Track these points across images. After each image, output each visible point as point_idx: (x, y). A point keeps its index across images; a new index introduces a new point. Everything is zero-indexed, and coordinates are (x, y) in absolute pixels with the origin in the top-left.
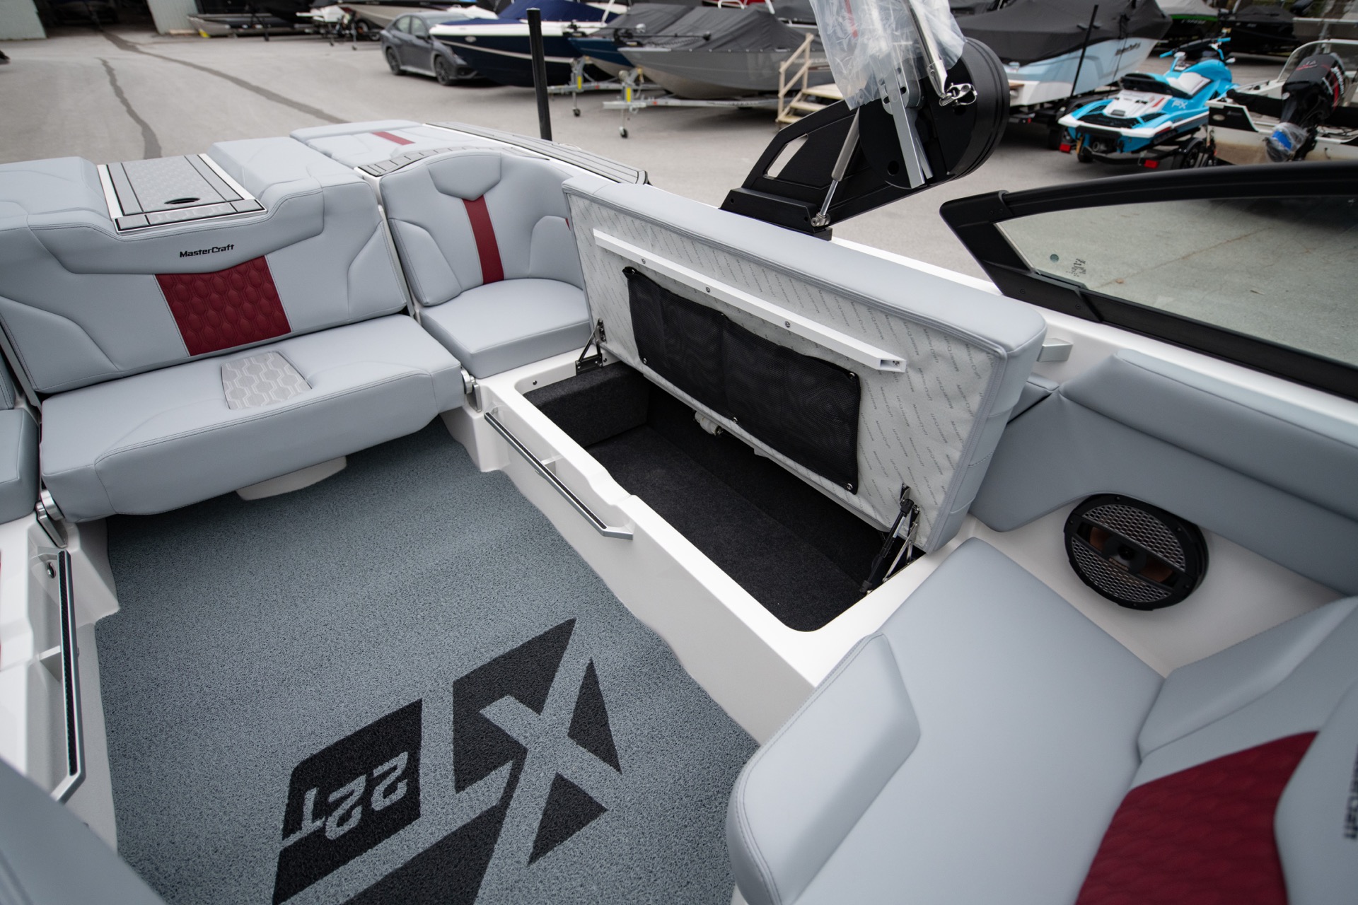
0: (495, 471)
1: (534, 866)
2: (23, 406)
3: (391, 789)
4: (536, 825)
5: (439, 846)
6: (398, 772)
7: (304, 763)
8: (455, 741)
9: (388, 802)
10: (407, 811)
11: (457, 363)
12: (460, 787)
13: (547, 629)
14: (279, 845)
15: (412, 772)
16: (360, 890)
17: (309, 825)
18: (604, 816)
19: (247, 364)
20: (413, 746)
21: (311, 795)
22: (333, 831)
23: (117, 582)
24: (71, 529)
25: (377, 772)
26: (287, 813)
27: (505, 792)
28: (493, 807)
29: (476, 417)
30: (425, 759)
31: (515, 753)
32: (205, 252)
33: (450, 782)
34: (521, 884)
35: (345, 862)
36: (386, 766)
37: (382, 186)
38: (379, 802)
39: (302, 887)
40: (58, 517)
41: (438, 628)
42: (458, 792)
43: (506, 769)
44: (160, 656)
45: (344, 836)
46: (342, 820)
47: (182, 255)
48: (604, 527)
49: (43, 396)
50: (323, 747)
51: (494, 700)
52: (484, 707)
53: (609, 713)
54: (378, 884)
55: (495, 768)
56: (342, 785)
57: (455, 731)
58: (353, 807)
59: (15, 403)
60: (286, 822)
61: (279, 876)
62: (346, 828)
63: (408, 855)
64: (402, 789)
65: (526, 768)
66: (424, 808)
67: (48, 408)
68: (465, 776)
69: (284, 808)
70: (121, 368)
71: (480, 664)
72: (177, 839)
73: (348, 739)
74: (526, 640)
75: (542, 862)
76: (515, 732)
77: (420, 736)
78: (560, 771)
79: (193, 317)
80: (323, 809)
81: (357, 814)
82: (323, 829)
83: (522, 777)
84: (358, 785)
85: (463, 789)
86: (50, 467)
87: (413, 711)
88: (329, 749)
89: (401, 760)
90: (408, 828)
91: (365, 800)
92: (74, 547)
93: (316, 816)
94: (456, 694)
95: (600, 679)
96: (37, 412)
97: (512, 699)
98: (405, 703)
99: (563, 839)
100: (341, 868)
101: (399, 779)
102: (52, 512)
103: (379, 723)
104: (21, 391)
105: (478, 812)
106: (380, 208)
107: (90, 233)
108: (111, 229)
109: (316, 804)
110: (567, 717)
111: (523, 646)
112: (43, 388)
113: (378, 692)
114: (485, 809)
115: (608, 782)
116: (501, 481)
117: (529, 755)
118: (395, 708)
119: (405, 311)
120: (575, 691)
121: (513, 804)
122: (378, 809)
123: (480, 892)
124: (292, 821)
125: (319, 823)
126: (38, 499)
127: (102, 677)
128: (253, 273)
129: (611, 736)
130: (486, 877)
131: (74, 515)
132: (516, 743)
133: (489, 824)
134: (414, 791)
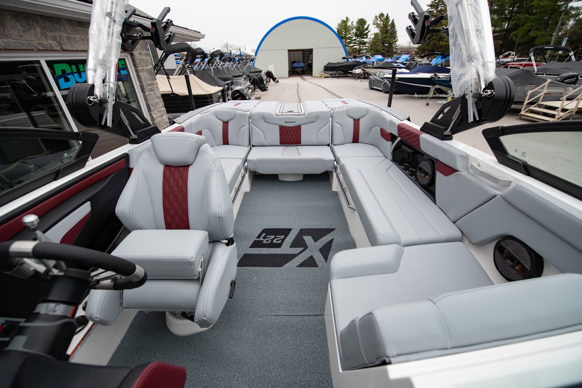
0: (335, 191)
1: (297, 268)
2: (249, 147)
3: (278, 240)
4: (302, 261)
5: (281, 254)
6: (281, 238)
7: (266, 229)
8: (294, 239)
9: (276, 242)
10: (279, 246)
11: (334, 159)
12: (291, 247)
13: (327, 228)
14: (255, 239)
15: (283, 240)
16: (264, 253)
17: (261, 239)
18: (317, 268)
19: (290, 149)
20: (286, 236)
21: (264, 234)
22: (265, 242)
23: (251, 186)
24: (248, 172)
25: (277, 236)
26: (259, 235)
27: (299, 253)
28: (295, 254)
29: (335, 174)
30: (287, 239)
31: (306, 247)
32: (290, 122)
33: (289, 245)
34: (292, 269)
35: (264, 248)
36: (279, 236)
37: (333, 112)
38: (275, 241)
39: (255, 248)
40: (246, 168)
41: (303, 217)
42: (290, 247)
43: (302, 249)
44: (252, 201)
45: (266, 244)
46: (267, 241)
47: (285, 122)
48: (349, 205)
49: (253, 146)
50: (270, 228)
51: (307, 236)
52: (304, 236)
53: (331, 250)
54: (267, 254)
55: (300, 247)
56: (270, 235)
57: (296, 237)
58: (270, 240)
59: (248, 146)
60: (258, 236)
61: (252, 244)
62: (267, 242)
63: (275, 253)
64: (280, 242)
65: (306, 251)
66: (282, 247)
67: (253, 148)
68: (293, 246)
69: (259, 234)
70: (267, 144)
71: (308, 228)
72: (241, 230)
73: (275, 229)
74: (321, 228)
75: (299, 268)
76: (308, 243)
77: (288, 235)
78: (313, 255)
79: (283, 136)
80: (264, 237)
81: (270, 241)
82: (263, 241)
83: (304, 252)
84: (273, 237)
85: (291, 248)
86: (249, 158)
87: (290, 230)
88: (271, 229)
89: (283, 237)
90: (277, 248)
91: (273, 240)
92: (247, 175)
93: (263, 238)
94: (300, 231)
95: (333, 242)
96: (251, 149)
97: (311, 237)
98: (289, 228)
99: (306, 267)
100: (263, 248)
101: (280, 240)
102: (246, 167)
103: (282, 229)
104: (250, 145)
105: (292, 253)
106: (331, 118)
107: (271, 115)
108: (275, 115)
109: (264, 236)
110: (321, 246)
111: (320, 229)
112: (254, 145)
113: (285, 224)
114: (293, 253)
115: (322, 263)
116: (336, 194)
117: (308, 249)
118: (286, 228)
119: (329, 145)
120: (326, 242)
121: (300, 255)
122: (274, 242)
123: (284, 266)
124: (259, 237)
125: (263, 239)
126: (245, 164)
127: (242, 201)
128: (298, 129)
129: (329, 255)
130: (287, 264)
131: (249, 169)
132: (307, 245)
133: (293, 256)
134: (282, 243)
